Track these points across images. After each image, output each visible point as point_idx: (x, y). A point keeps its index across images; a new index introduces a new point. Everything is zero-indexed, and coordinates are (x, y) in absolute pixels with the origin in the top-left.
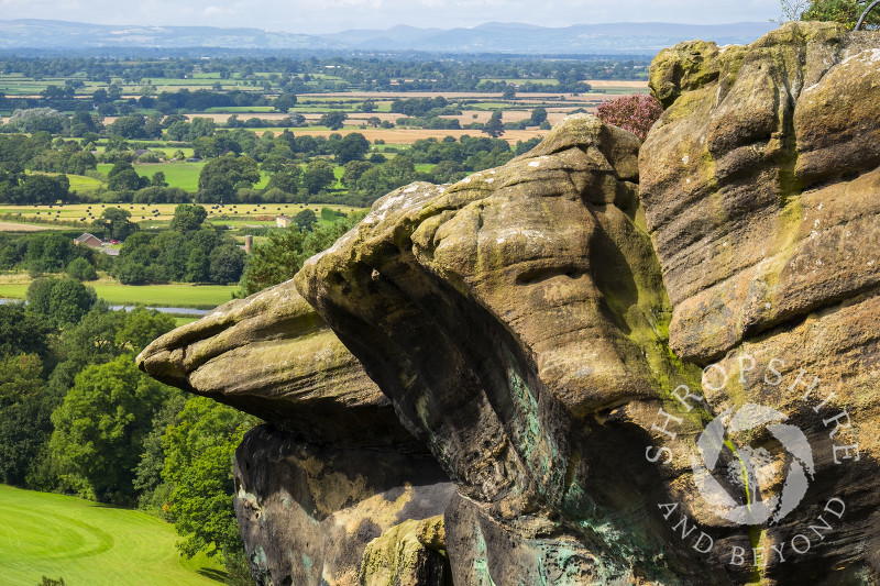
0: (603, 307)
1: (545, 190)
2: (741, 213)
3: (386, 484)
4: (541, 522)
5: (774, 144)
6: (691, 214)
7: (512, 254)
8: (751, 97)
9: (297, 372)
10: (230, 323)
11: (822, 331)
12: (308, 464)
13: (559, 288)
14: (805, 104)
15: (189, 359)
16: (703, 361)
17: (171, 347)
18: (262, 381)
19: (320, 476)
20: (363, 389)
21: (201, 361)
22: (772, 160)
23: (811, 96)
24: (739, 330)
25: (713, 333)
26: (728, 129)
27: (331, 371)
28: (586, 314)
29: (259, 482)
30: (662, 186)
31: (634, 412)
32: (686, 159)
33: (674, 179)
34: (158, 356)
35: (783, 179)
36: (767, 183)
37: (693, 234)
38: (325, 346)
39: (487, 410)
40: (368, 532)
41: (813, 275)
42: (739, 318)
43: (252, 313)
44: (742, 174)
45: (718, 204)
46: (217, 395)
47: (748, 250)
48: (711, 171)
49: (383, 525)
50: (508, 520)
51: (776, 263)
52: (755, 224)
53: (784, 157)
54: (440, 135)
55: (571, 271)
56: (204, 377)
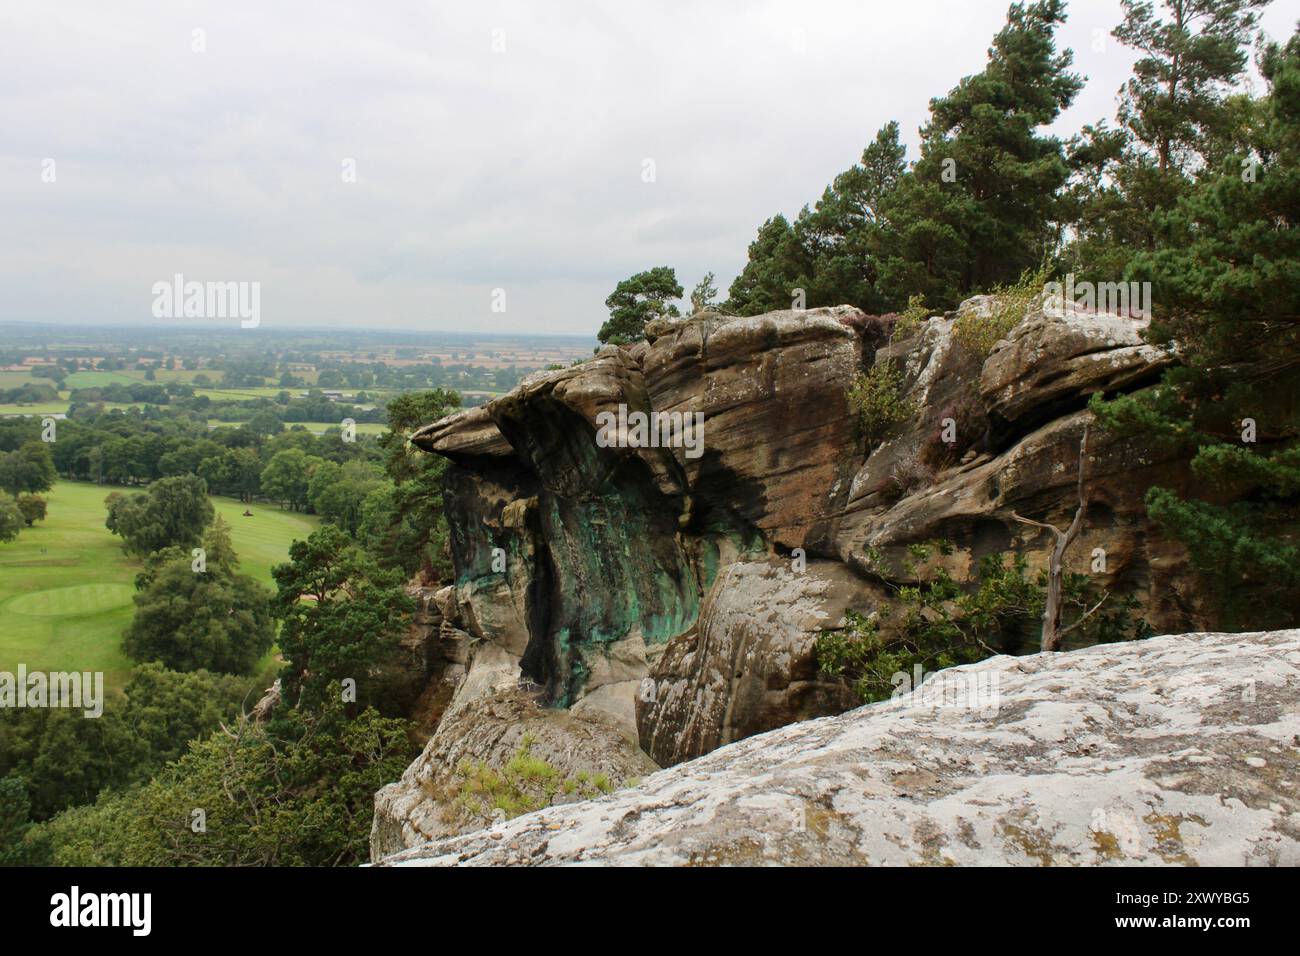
2: (685, 380)
6: (665, 381)
9: (478, 442)
10: (450, 424)
13: (611, 408)
15: (433, 437)
17: (426, 433)
19: (482, 483)
20: (502, 449)
21: (438, 438)
22: (697, 361)
23: (711, 338)
29: (455, 486)
31: (641, 454)
35: (702, 368)
36: (695, 370)
39: (567, 456)
44: (685, 367)
45: (674, 378)
46: (443, 452)
47: (691, 393)
48: (673, 365)
49: (509, 501)
50: (570, 497)
52: (690, 385)
54: (415, 363)
55: (616, 402)
56: (440, 445)
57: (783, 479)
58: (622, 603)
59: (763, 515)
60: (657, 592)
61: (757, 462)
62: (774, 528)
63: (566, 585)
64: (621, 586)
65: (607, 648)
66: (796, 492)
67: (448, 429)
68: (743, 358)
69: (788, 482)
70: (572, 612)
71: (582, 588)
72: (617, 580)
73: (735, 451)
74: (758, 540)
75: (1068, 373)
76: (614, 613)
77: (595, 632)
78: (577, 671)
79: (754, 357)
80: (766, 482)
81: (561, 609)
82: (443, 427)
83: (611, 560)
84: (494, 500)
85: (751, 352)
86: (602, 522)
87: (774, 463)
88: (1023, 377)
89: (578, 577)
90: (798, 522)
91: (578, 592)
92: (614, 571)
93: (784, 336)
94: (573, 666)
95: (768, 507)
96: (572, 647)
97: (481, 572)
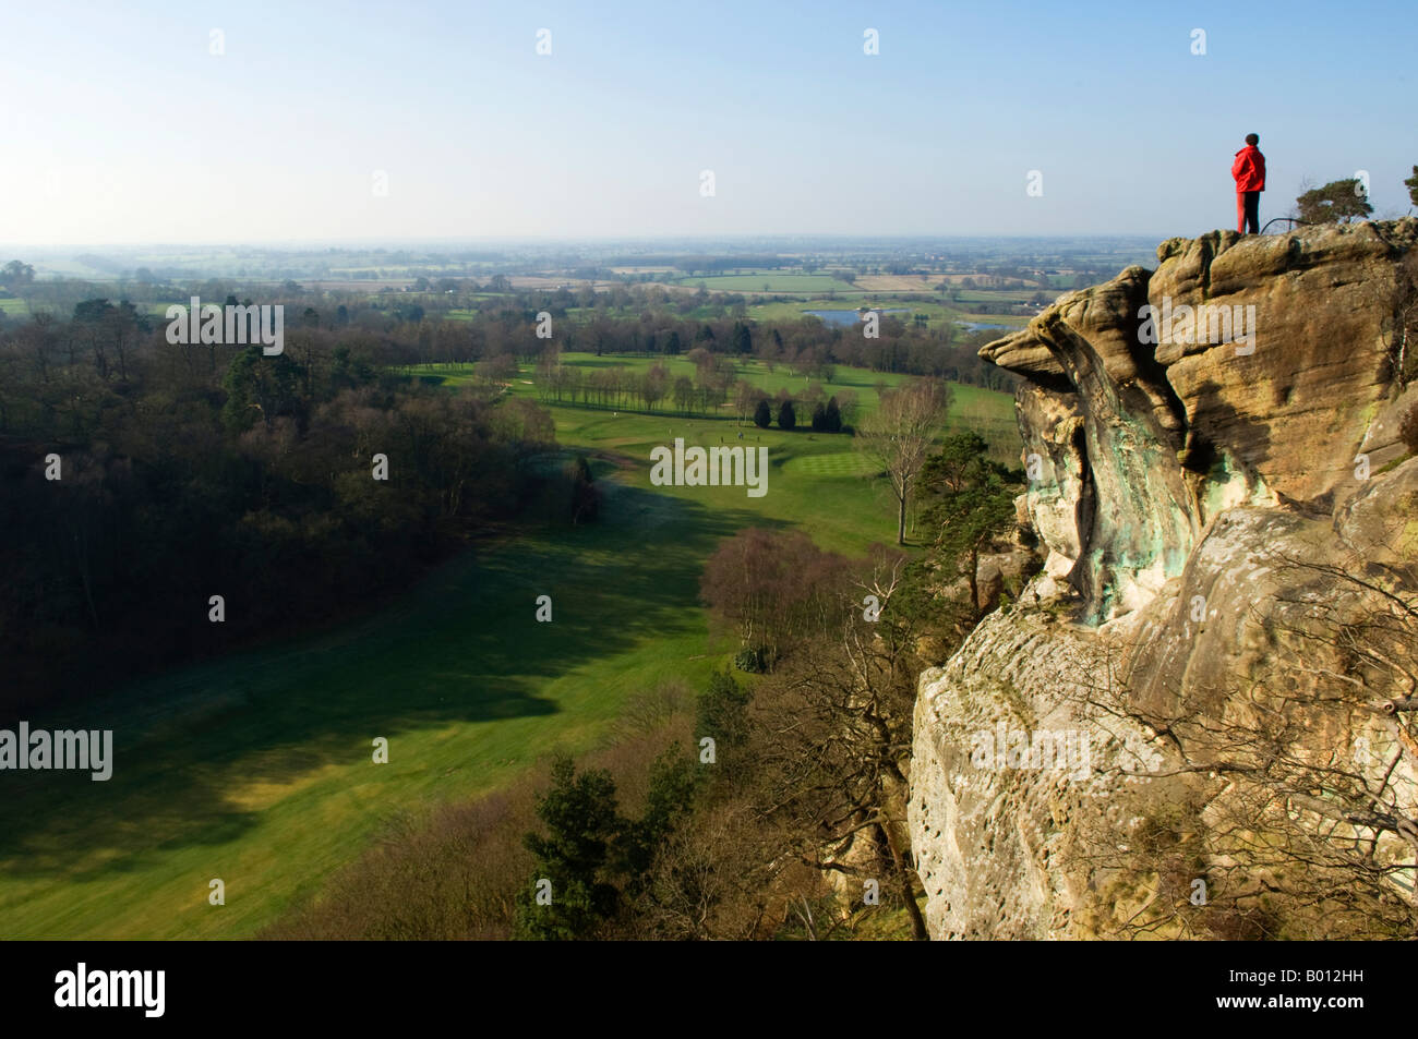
1: (1113, 294)
3: (1067, 403)
4: (1116, 421)
5: (1200, 280)
7: (1094, 321)
8: (1192, 262)
9: (1035, 360)
10: (1012, 341)
12: (1039, 395)
13: (1114, 333)
14: (1216, 262)
15: (996, 354)
16: (1169, 365)
17: (989, 349)
18: (1021, 363)
19: (1043, 399)
20: (1055, 367)
21: (1000, 354)
22: (1199, 286)
23: (1217, 260)
24: (1181, 353)
25: (1172, 353)
26: (1182, 273)
27: (1047, 360)
30: (1156, 295)
31: (1138, 383)
32: (1166, 285)
33: (1161, 292)
34: (985, 352)
35: (1204, 294)
36: (1197, 295)
38: (1043, 352)
42: (1182, 348)
43: (1019, 338)
44: (1187, 291)
46: (1004, 367)
48: (1176, 289)
49: (1064, 417)
50: (1103, 420)
53: (1204, 285)
55: (1120, 328)
56: (999, 361)
57: (1292, 420)
58: (1149, 532)
59: (1265, 458)
60: (1174, 525)
61: (1258, 400)
62: (1276, 474)
63: (1106, 508)
64: (1148, 515)
65: (1136, 575)
66: (1306, 435)
67: (1009, 345)
68: (1254, 283)
69: (1298, 424)
70: (1109, 533)
71: (1118, 512)
72: (1146, 509)
73: (1233, 386)
74: (1262, 485)
76: (1140, 541)
77: (1125, 557)
78: (1108, 592)
79: (1266, 281)
80: (1272, 423)
81: (1100, 529)
82: (1006, 343)
83: (1138, 487)
84: (1052, 417)
85: (1263, 275)
86: (1131, 448)
87: (1282, 401)
89: (1114, 501)
91: (1116, 514)
92: (1142, 499)
93: (1306, 256)
94: (1105, 588)
95: (1272, 450)
96: (1105, 568)
97: (1043, 484)
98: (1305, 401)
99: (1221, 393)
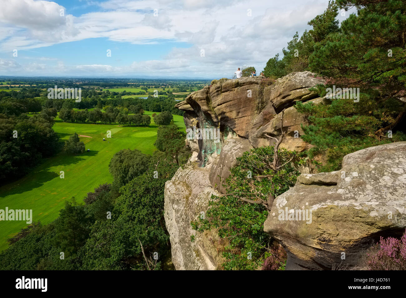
0: (207, 103)
1: (203, 92)
2: (218, 95)
3: (195, 117)
4: (205, 121)
5: (220, 89)
6: (214, 95)
7: (199, 98)
8: (218, 85)
9: (187, 108)
10: (181, 103)
11: (224, 105)
12: (189, 115)
13: (203, 101)
14: (223, 85)
15: (179, 106)
16: (215, 108)
18: (184, 108)
20: (192, 109)
22: (220, 90)
23: (223, 84)
25: (215, 105)
26: (217, 87)
27: (190, 108)
28: (205, 103)
30: (211, 92)
31: (209, 112)
32: (213, 90)
33: (212, 92)
34: (176, 106)
35: (221, 92)
36: (220, 92)
37: (214, 97)
38: (189, 106)
40: (193, 121)
41: (223, 100)
42: (217, 104)
43: (183, 103)
44: (217, 91)
45: (216, 94)
47: (218, 98)
48: (215, 91)
50: (202, 121)
51: (220, 99)
52: (219, 96)
53: (221, 90)
55: (204, 100)
56: (180, 108)
57: (240, 119)
58: (213, 145)
59: (235, 127)
60: (218, 143)
61: (233, 115)
62: (237, 131)
63: (204, 140)
64: (213, 141)
65: (211, 155)
66: (243, 122)
68: (231, 89)
69: (241, 120)
70: (205, 146)
73: (228, 112)
74: (235, 134)
75: (290, 95)
76: (212, 147)
77: (209, 151)
78: (206, 159)
79: (233, 89)
80: (236, 120)
81: (203, 145)
85: (233, 88)
86: (208, 127)
87: (238, 115)
88: (279, 96)
90: (242, 130)
91: (206, 142)
93: (241, 84)
95: (236, 126)
96: (205, 154)
98: (242, 114)
99: (226, 114)
